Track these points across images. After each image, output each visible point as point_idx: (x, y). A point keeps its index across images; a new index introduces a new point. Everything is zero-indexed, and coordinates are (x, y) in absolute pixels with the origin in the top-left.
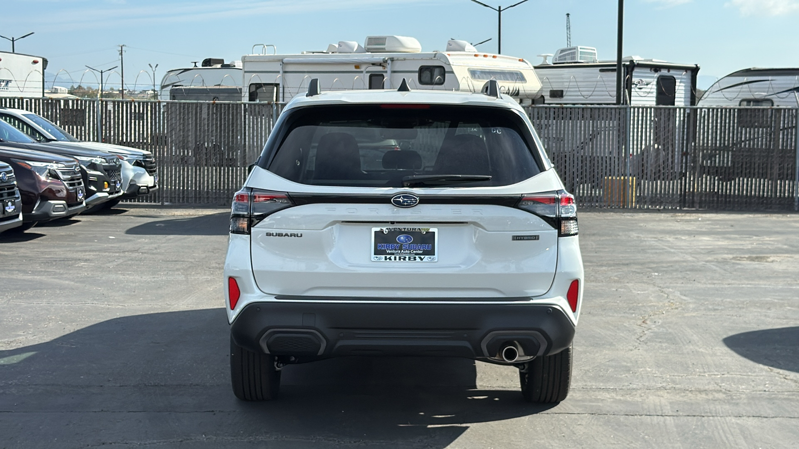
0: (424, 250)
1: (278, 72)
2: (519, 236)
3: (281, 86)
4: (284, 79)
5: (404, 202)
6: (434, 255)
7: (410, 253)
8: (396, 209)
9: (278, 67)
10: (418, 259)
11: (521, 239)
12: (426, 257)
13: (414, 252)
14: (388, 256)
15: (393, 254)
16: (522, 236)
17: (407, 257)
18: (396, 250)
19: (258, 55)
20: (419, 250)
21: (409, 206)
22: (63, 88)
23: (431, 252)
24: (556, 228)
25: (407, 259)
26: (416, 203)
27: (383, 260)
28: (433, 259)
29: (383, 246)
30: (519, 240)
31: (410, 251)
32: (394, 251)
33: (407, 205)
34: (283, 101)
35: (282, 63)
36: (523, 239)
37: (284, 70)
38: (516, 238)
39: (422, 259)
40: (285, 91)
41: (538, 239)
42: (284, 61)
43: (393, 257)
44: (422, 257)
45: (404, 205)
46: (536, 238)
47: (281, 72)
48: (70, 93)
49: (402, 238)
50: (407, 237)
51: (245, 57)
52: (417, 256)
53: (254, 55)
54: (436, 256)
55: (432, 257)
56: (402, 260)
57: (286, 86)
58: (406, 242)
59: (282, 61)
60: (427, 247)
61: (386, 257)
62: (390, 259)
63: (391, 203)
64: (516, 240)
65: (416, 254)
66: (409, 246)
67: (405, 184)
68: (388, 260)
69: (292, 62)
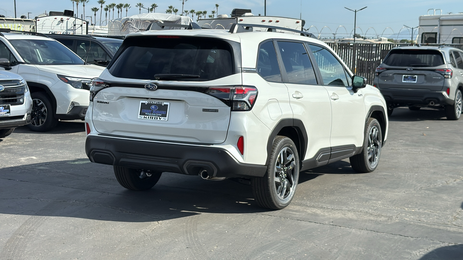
0: (162, 114)
1: (437, 26)
2: (206, 109)
3: (438, 34)
4: (440, 30)
5: (150, 87)
6: (166, 117)
7: (156, 115)
8: (147, 91)
9: (437, 22)
10: (158, 119)
11: (207, 111)
12: (163, 118)
13: (158, 115)
14: (145, 116)
15: (148, 115)
16: (208, 109)
17: (154, 117)
18: (149, 113)
19: (430, 15)
20: (160, 114)
21: (152, 90)
22: (385, 38)
23: (165, 116)
24: (229, 106)
25: (154, 118)
26: (155, 88)
27: (143, 118)
28: (165, 119)
29: (144, 111)
30: (206, 111)
31: (156, 114)
32: (148, 114)
33: (152, 89)
34: (439, 43)
35: (439, 20)
36: (209, 111)
37: (440, 24)
38: (204, 110)
39: (160, 119)
40: (441, 37)
41: (218, 112)
42: (440, 19)
43: (148, 117)
44: (161, 118)
45: (150, 89)
46: (216, 111)
47: (439, 26)
48: (388, 40)
49: (153, 107)
50: (156, 107)
51: (421, 17)
52: (158, 117)
53: (428, 15)
54: (167, 118)
55: (165, 118)
56: (151, 119)
57: (441, 34)
58: (155, 109)
59: (439, 19)
60: (163, 112)
61: (144, 117)
62: (146, 118)
63: (145, 88)
64: (205, 111)
65: (158, 116)
66: (156, 112)
67: (156, 78)
68: (145, 118)
69: (445, 19)
